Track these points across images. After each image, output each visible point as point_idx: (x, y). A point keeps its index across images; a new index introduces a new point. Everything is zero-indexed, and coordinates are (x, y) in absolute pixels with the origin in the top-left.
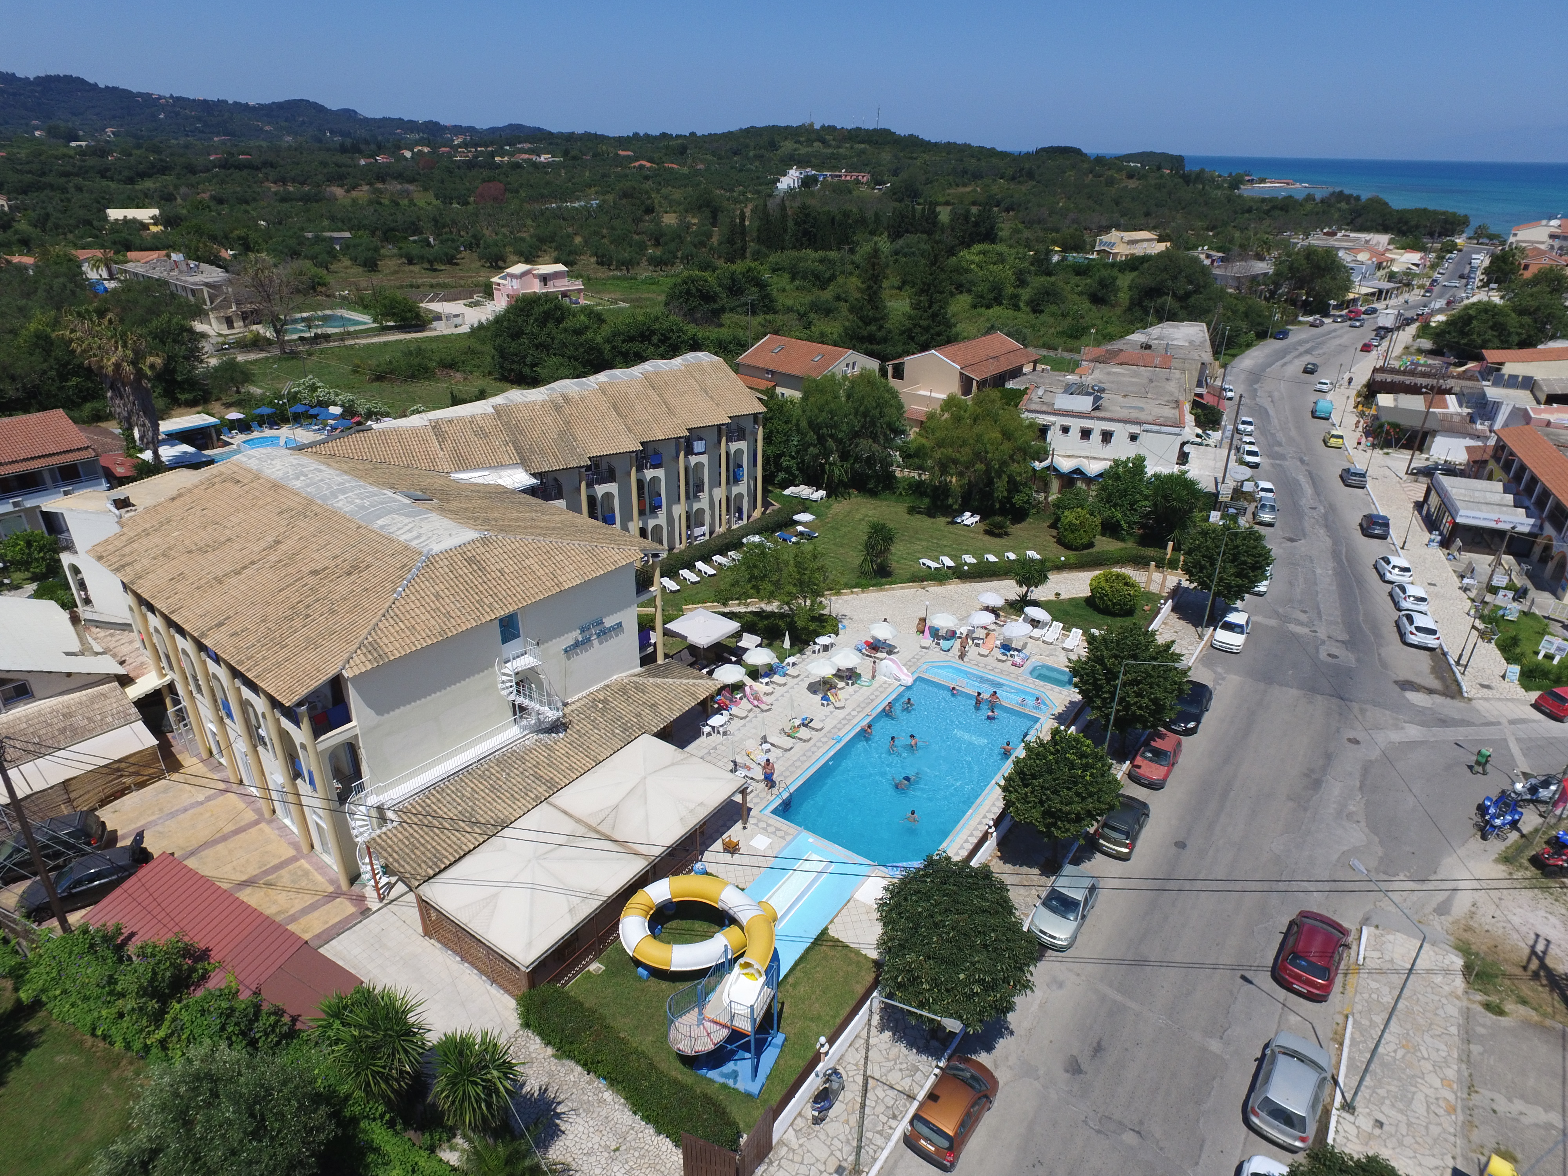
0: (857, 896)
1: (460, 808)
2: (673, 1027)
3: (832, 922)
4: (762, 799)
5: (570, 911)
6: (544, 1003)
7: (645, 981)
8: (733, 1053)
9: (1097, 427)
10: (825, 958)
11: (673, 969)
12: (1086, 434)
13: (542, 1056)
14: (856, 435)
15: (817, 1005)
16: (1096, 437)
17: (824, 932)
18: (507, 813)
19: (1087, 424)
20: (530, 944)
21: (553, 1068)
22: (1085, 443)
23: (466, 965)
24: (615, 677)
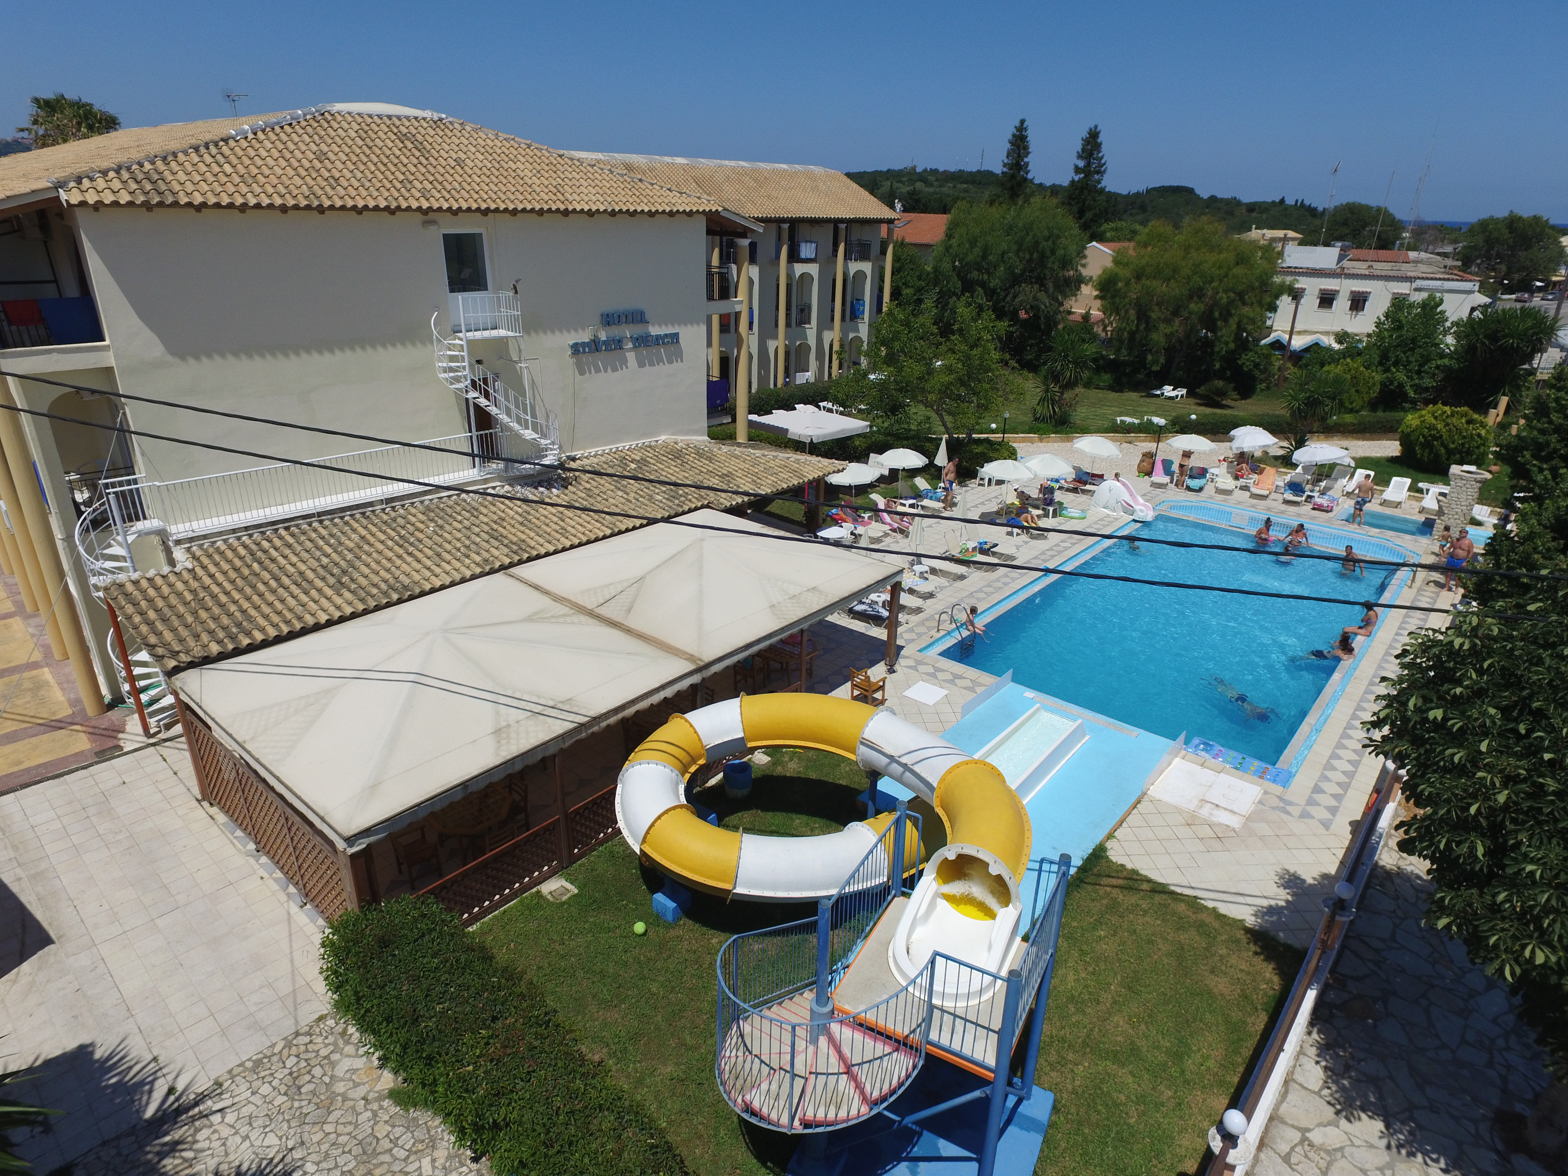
0: (1153, 792)
1: (325, 560)
2: (732, 1039)
3: (1110, 836)
4: (920, 635)
5: (498, 732)
6: (384, 943)
7: (669, 926)
8: (909, 1137)
9: (1345, 287)
10: (1113, 906)
11: (739, 890)
12: (1327, 300)
13: (361, 1091)
14: (1015, 281)
15: (1118, 1019)
16: (1342, 303)
17: (1098, 854)
18: (417, 577)
19: (1330, 284)
20: (373, 788)
21: (382, 1130)
22: (1325, 313)
23: (264, 859)
24: (663, 438)
